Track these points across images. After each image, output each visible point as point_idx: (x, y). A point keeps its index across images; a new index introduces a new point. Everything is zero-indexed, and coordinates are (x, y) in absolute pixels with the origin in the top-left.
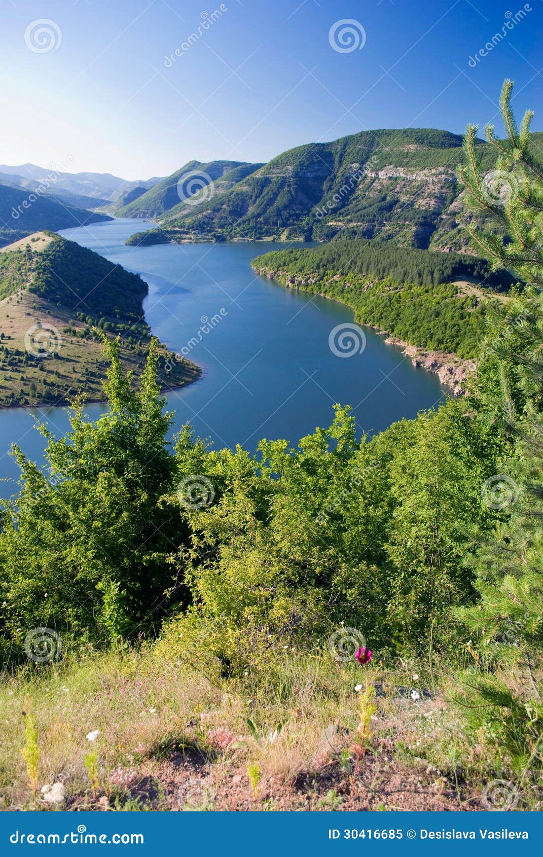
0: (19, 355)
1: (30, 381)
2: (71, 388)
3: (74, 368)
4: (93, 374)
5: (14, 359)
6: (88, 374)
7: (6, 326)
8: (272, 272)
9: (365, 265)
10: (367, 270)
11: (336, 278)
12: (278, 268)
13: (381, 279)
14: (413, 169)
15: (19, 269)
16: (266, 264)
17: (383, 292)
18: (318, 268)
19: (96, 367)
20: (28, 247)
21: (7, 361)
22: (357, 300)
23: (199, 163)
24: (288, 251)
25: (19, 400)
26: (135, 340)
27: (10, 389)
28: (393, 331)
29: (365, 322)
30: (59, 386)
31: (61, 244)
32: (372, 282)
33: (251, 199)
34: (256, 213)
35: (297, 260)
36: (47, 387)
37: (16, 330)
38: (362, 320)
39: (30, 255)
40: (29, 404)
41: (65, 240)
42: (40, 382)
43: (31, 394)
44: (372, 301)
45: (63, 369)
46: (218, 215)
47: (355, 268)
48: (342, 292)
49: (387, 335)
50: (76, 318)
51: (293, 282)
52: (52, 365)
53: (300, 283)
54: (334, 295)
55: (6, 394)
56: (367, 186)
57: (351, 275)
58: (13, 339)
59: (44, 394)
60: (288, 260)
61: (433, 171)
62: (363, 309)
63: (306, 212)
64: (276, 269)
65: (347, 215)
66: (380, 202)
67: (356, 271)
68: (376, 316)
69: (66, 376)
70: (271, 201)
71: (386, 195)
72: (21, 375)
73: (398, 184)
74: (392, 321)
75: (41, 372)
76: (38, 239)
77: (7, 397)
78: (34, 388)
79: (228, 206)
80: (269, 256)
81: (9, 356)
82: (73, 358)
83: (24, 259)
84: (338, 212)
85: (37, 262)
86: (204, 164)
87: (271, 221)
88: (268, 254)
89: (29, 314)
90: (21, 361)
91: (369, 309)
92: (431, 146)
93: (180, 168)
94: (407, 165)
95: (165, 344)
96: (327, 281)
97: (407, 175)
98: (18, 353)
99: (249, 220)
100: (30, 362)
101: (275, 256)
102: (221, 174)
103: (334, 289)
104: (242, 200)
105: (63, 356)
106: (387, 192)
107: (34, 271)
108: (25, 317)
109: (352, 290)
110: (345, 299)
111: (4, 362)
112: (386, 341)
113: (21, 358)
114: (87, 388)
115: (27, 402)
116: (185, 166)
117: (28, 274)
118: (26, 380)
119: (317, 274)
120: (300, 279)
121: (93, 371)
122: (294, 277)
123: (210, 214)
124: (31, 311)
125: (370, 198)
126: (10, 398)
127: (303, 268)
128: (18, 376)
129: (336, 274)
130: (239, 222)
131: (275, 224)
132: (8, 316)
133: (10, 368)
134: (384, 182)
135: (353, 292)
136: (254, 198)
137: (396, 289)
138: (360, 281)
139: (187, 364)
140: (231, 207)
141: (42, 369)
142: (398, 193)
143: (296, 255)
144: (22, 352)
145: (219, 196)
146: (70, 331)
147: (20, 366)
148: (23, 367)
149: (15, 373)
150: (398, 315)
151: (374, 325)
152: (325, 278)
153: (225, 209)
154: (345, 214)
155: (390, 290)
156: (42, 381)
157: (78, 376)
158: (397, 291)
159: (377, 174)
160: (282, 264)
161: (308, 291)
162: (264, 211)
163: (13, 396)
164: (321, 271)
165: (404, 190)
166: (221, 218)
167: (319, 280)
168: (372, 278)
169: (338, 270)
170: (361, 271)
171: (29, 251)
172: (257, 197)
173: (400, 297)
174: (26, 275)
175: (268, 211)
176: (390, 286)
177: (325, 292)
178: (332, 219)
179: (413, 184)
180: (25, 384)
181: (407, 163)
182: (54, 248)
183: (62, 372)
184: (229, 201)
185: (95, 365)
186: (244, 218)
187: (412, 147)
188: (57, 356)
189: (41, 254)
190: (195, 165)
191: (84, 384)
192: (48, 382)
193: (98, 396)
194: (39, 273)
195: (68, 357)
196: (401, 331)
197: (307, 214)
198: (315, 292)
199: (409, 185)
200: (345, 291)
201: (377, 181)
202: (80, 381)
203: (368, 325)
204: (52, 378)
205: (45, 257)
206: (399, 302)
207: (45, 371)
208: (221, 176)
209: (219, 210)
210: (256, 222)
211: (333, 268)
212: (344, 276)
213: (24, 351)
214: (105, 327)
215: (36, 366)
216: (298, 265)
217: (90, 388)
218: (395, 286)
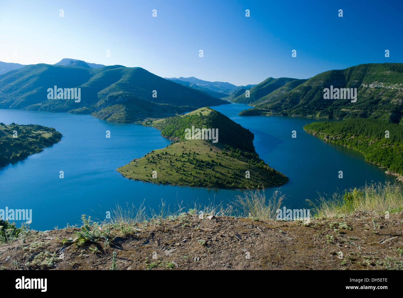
0: (202, 162)
1: (208, 175)
2: (227, 180)
3: (228, 171)
4: (237, 175)
5: (201, 164)
6: (235, 175)
7: (195, 149)
8: (316, 132)
9: (369, 131)
10: (371, 134)
11: (352, 137)
12: (319, 131)
13: (379, 139)
14: (389, 83)
15: (198, 123)
16: (312, 128)
17: (382, 146)
18: (342, 131)
19: (239, 172)
20: (201, 114)
21: (197, 165)
22: (365, 150)
23: (273, 79)
24: (324, 122)
25: (203, 183)
26: (254, 160)
27: (198, 178)
28: (389, 167)
29: (372, 161)
30: (221, 179)
31: (216, 113)
32: (374, 141)
33: (301, 96)
34: (303, 103)
35: (329, 127)
36: (216, 179)
37: (200, 151)
38: (370, 160)
39: (202, 117)
40: (207, 186)
41: (217, 111)
42: (212, 176)
43: (209, 181)
44: (376, 150)
45: (223, 171)
46: (284, 103)
47: (363, 133)
48: (356, 145)
49: (386, 169)
50: (225, 147)
51: (328, 138)
52: (218, 169)
53: (332, 139)
54: (351, 146)
55: (197, 180)
56: (363, 92)
57: (361, 136)
58: (199, 155)
59: (215, 182)
60: (325, 127)
61: (401, 85)
62: (370, 154)
63: (329, 104)
64: (318, 131)
65: (352, 106)
66: (370, 100)
67: (364, 134)
68: (378, 158)
69: (224, 174)
70: (311, 98)
71: (374, 96)
72: (204, 172)
73: (380, 91)
74: (389, 162)
75: (213, 172)
76: (205, 110)
77: (197, 181)
78: (210, 178)
79: (289, 99)
80: (314, 124)
81: (198, 162)
82: (227, 166)
83: (200, 119)
84: (347, 104)
85: (206, 121)
86: (276, 79)
87: (311, 107)
88: (313, 124)
89: (205, 144)
90: (203, 165)
91: (374, 154)
92: (400, 72)
93: (263, 81)
94: (385, 81)
95: (268, 164)
96: (347, 138)
97: (385, 86)
98: (202, 161)
99: (300, 106)
100: (207, 166)
101: (317, 124)
102: (285, 84)
103: (351, 143)
104: (296, 96)
105: (223, 165)
106: (374, 95)
107: (205, 124)
108: (203, 145)
109: (362, 144)
110: (358, 149)
111: (196, 165)
112: (386, 172)
113: (204, 164)
114: (235, 181)
115: (207, 185)
116: (266, 80)
117: (202, 126)
118: (205, 174)
119: (342, 135)
120: (332, 137)
121: (237, 173)
122: (329, 135)
123: (280, 103)
124: (206, 142)
125: (364, 98)
126: (199, 182)
127: (334, 131)
128: (203, 172)
129: (353, 135)
130: (295, 107)
131: (313, 109)
132: (196, 144)
133: (199, 168)
134: (372, 90)
135: (363, 145)
136: (302, 95)
137: (390, 145)
138: (366, 140)
139: (281, 175)
140: (291, 100)
141: (213, 170)
142: (380, 95)
143: (329, 124)
144: (204, 161)
145: (284, 94)
146: (225, 153)
147: (202, 168)
148: (204, 168)
149: (200, 171)
150: (392, 159)
151: (377, 163)
152: (346, 137)
153: (288, 101)
154: (351, 105)
155: (386, 145)
156: (213, 176)
157: (230, 175)
158: (390, 146)
159: (368, 85)
160: (321, 129)
161: (337, 143)
162: (308, 102)
163: (200, 181)
164: (344, 133)
165: (384, 94)
166: (286, 105)
167: (343, 138)
168: (374, 138)
169: (354, 133)
170: (367, 135)
171: (202, 115)
172: (304, 95)
173: (392, 149)
174: (201, 126)
175: (310, 102)
176: (386, 143)
177: (346, 144)
178: (344, 107)
179: (389, 91)
180: (205, 176)
181: (386, 80)
182: (213, 115)
183: (222, 172)
184: (290, 97)
185: (238, 171)
186: (297, 105)
187: (388, 72)
188: (220, 165)
189: (207, 117)
190: (271, 79)
191: (233, 179)
192: (216, 176)
193: (240, 186)
194: (207, 126)
195: (225, 166)
196: (395, 167)
197: (330, 105)
198: (341, 144)
199: (387, 91)
200: (358, 144)
201: (368, 89)
202: (231, 177)
203: (374, 163)
204: (218, 175)
205: (210, 119)
206: (392, 152)
207: (214, 171)
208: (284, 85)
209: (284, 101)
210: (303, 108)
211: (351, 132)
212: (357, 137)
213: (205, 161)
214: (239, 153)
215: (210, 168)
216: (330, 130)
217: (236, 181)
218: (389, 143)
